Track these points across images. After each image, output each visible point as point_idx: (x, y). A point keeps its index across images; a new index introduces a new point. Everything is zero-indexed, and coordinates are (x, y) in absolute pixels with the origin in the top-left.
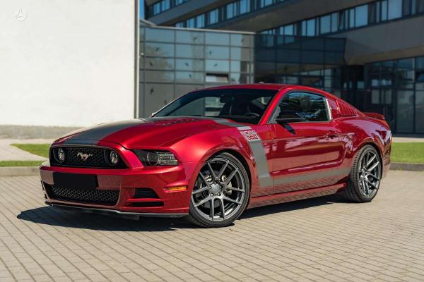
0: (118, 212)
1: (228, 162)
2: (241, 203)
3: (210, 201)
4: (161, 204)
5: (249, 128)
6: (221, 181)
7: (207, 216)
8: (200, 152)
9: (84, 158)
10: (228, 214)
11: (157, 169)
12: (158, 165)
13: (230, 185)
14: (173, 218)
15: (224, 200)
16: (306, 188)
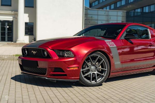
0: (46, 78)
1: (99, 56)
2: (105, 75)
3: (90, 74)
4: (66, 75)
5: (110, 41)
6: (96, 65)
7: (88, 81)
8: (85, 51)
9: (34, 53)
10: (99, 80)
11: (65, 59)
12: (65, 57)
13: (100, 67)
14: (71, 82)
15: (97, 74)
16: (139, 68)
